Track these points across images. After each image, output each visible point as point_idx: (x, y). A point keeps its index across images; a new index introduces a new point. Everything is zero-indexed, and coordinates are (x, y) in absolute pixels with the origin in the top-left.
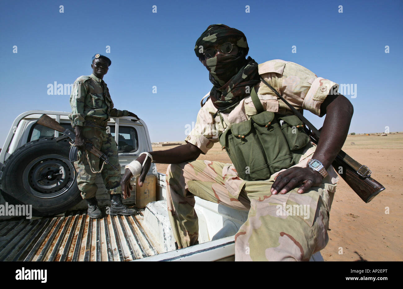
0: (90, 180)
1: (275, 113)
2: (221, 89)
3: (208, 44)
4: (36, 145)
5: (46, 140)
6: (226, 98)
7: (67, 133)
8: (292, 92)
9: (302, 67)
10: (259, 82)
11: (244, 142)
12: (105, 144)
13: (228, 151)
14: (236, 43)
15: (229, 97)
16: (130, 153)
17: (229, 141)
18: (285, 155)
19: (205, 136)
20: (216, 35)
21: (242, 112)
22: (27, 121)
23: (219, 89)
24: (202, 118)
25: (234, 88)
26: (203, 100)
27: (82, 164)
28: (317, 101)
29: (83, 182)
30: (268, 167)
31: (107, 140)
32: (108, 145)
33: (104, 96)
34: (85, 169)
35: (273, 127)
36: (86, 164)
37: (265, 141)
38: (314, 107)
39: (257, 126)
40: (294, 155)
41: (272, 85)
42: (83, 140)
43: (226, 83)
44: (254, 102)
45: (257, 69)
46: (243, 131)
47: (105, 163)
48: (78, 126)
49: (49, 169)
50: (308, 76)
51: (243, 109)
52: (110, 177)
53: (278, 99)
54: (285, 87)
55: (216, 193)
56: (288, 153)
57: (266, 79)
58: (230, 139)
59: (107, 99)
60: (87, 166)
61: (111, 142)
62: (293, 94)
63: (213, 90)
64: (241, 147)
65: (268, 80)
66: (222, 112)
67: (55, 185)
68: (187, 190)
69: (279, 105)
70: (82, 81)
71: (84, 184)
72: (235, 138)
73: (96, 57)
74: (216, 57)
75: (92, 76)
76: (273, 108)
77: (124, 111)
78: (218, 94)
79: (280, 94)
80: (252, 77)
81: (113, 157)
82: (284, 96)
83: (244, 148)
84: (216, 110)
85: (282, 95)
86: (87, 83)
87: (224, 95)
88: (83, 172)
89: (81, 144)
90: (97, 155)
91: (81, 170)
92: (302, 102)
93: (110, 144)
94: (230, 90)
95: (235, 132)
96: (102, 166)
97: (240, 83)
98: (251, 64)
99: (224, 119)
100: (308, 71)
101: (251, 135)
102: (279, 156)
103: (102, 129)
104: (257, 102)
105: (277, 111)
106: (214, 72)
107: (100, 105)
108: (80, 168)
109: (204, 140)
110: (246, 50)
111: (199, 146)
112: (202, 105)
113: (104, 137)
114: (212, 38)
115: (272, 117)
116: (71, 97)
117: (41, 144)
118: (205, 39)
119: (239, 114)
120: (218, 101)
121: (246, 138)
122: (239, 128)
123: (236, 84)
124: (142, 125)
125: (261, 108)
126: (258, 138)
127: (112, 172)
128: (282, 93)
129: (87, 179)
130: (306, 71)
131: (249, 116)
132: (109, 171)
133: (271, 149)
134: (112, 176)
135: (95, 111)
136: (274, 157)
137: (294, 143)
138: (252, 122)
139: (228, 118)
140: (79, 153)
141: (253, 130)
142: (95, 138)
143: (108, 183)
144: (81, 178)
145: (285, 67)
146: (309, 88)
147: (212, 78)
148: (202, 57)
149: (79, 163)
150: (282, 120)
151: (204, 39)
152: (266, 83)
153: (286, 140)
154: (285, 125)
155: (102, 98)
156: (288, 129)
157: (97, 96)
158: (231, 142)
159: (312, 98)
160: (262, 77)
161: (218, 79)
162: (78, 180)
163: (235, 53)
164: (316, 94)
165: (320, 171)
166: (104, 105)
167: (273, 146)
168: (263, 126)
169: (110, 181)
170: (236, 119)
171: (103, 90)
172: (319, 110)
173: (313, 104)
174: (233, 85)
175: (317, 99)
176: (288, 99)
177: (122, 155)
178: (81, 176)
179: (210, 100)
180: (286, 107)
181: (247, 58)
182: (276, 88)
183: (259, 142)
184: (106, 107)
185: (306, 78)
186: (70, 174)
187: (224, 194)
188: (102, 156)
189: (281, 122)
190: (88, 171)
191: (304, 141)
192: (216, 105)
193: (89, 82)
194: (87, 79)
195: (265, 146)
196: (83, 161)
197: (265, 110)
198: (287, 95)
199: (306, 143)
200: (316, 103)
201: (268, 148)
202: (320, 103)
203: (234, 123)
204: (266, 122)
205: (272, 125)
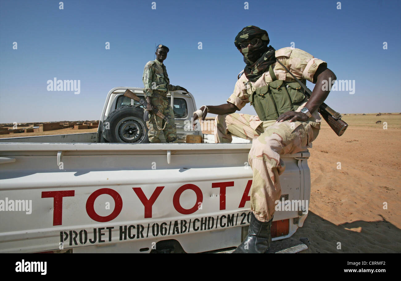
0: (157, 135)
1: (283, 81)
2: (251, 67)
3: (243, 40)
4: (122, 110)
5: (128, 107)
6: (254, 73)
7: (142, 102)
8: (295, 68)
9: (303, 52)
10: (276, 62)
11: (263, 98)
12: (166, 110)
13: (254, 105)
14: (261, 38)
15: (256, 72)
16: (182, 119)
17: (255, 98)
18: (288, 105)
19: (239, 98)
20: (248, 34)
21: (263, 80)
22: (114, 94)
23: (250, 67)
24: (238, 87)
25: (259, 66)
26: (239, 75)
27: (151, 123)
28: (310, 73)
29: (152, 136)
30: (277, 113)
31: (167, 107)
32: (168, 111)
33: (164, 76)
34: (153, 127)
35: (281, 89)
36: (154, 124)
37: (276, 98)
38: (309, 77)
39: (272, 88)
40: (295, 106)
41: (283, 64)
42: (152, 107)
43: (254, 63)
44: (270, 74)
45: (274, 54)
46: (263, 92)
47: (167, 123)
48: (149, 97)
49: (129, 127)
50: (307, 57)
51: (264, 79)
52: (169, 133)
53: (286, 72)
54: (291, 65)
55: (246, 132)
56: (290, 104)
57: (279, 60)
58: (255, 97)
59: (166, 77)
60: (155, 125)
61: (170, 109)
62: (296, 69)
63: (246, 67)
64: (262, 101)
65: (281, 60)
66: (252, 81)
67: (133, 138)
68: (227, 130)
69: (286, 76)
70: (150, 65)
71: (153, 137)
72: (258, 96)
73: (159, 47)
74: (248, 48)
75: (156, 61)
76: (282, 78)
77: (177, 86)
78: (249, 70)
79: (288, 69)
80: (271, 58)
81: (171, 120)
82: (291, 70)
83: (263, 102)
84: (248, 80)
85: (289, 70)
86: (153, 66)
87: (253, 71)
88: (152, 129)
89: (151, 109)
90: (161, 117)
91: (151, 128)
92: (302, 74)
93: (169, 110)
94: (256, 67)
95: (258, 93)
96: (165, 125)
97: (263, 63)
98: (270, 51)
99: (252, 85)
100: (308, 54)
101: (268, 94)
102: (284, 106)
103: (164, 99)
104: (272, 74)
105: (285, 80)
106: (247, 56)
107: (162, 82)
108: (150, 126)
109: (239, 101)
110: (268, 41)
111: (236, 105)
112: (239, 78)
113: (165, 105)
114: (245, 36)
115: (281, 83)
116: (143, 76)
117: (125, 109)
118: (242, 37)
119: (261, 82)
120: (249, 75)
121: (265, 96)
122: (260, 90)
123: (260, 64)
124: (191, 97)
125: (275, 78)
126: (272, 96)
127: (171, 130)
128: (290, 69)
129: (154, 134)
130: (306, 55)
131: (267, 83)
132: (168, 129)
133: (279, 102)
134: (171, 133)
135: (159, 86)
136: (281, 107)
137: (294, 99)
138: (269, 87)
139: (254, 85)
140: (149, 116)
141: (269, 91)
142: (159, 105)
143: (168, 138)
144: (151, 133)
145: (291, 52)
146: (306, 65)
147: (245, 60)
148: (239, 48)
149: (149, 123)
150: (287, 85)
151: (240, 37)
152: (279, 62)
153: (290, 96)
154: (289, 88)
155: (163, 77)
156: (291, 90)
157: (160, 75)
158: (256, 99)
159: (308, 71)
160: (277, 58)
161: (249, 61)
162: (149, 135)
163: (260, 45)
164: (310, 69)
165: (306, 113)
166: (164, 82)
167: (281, 100)
168: (275, 89)
169: (170, 137)
170: (259, 85)
171: (164, 71)
172: (313, 79)
173: (308, 75)
174: (258, 64)
175: (310, 72)
176: (294, 73)
177: (176, 120)
178: (151, 132)
179: (244, 74)
180: (291, 77)
181: (268, 46)
182: (285, 66)
183: (273, 98)
184: (166, 83)
185: (305, 59)
186: (142, 131)
187: (250, 132)
188: (165, 118)
189: (287, 86)
190: (155, 128)
191: (301, 97)
192: (248, 77)
193: (155, 65)
194: (153, 63)
195: (276, 101)
196: (152, 121)
197: (278, 79)
198: (293, 70)
199: (302, 99)
200: (310, 74)
201: (278, 102)
202: (313, 74)
203: (258, 87)
204: (277, 86)
205: (281, 88)
